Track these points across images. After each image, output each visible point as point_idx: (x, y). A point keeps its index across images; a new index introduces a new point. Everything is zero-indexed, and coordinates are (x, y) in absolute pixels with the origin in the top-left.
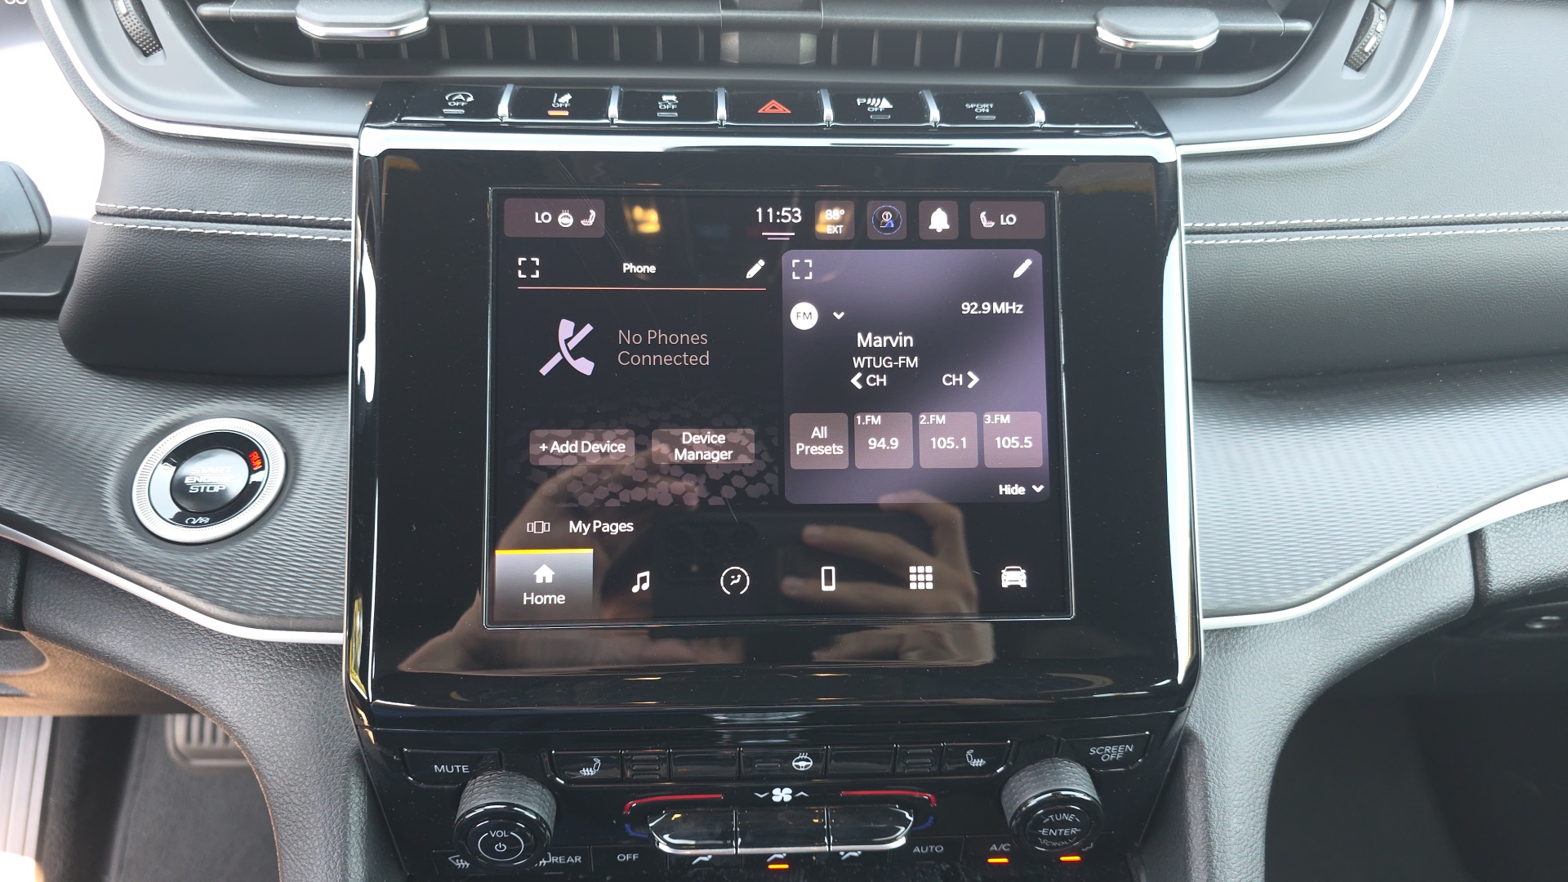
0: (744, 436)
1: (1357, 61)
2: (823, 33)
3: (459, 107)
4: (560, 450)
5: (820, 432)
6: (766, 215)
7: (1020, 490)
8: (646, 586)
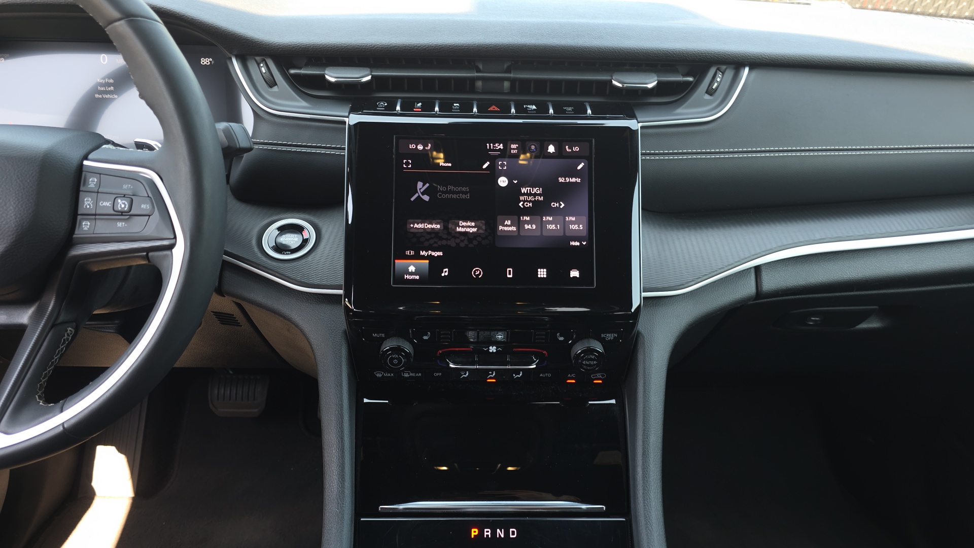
0: (482, 223)
1: (710, 92)
2: (513, 81)
3: (382, 107)
4: (417, 227)
5: (509, 223)
6: (490, 146)
7: (577, 244)
8: (446, 274)
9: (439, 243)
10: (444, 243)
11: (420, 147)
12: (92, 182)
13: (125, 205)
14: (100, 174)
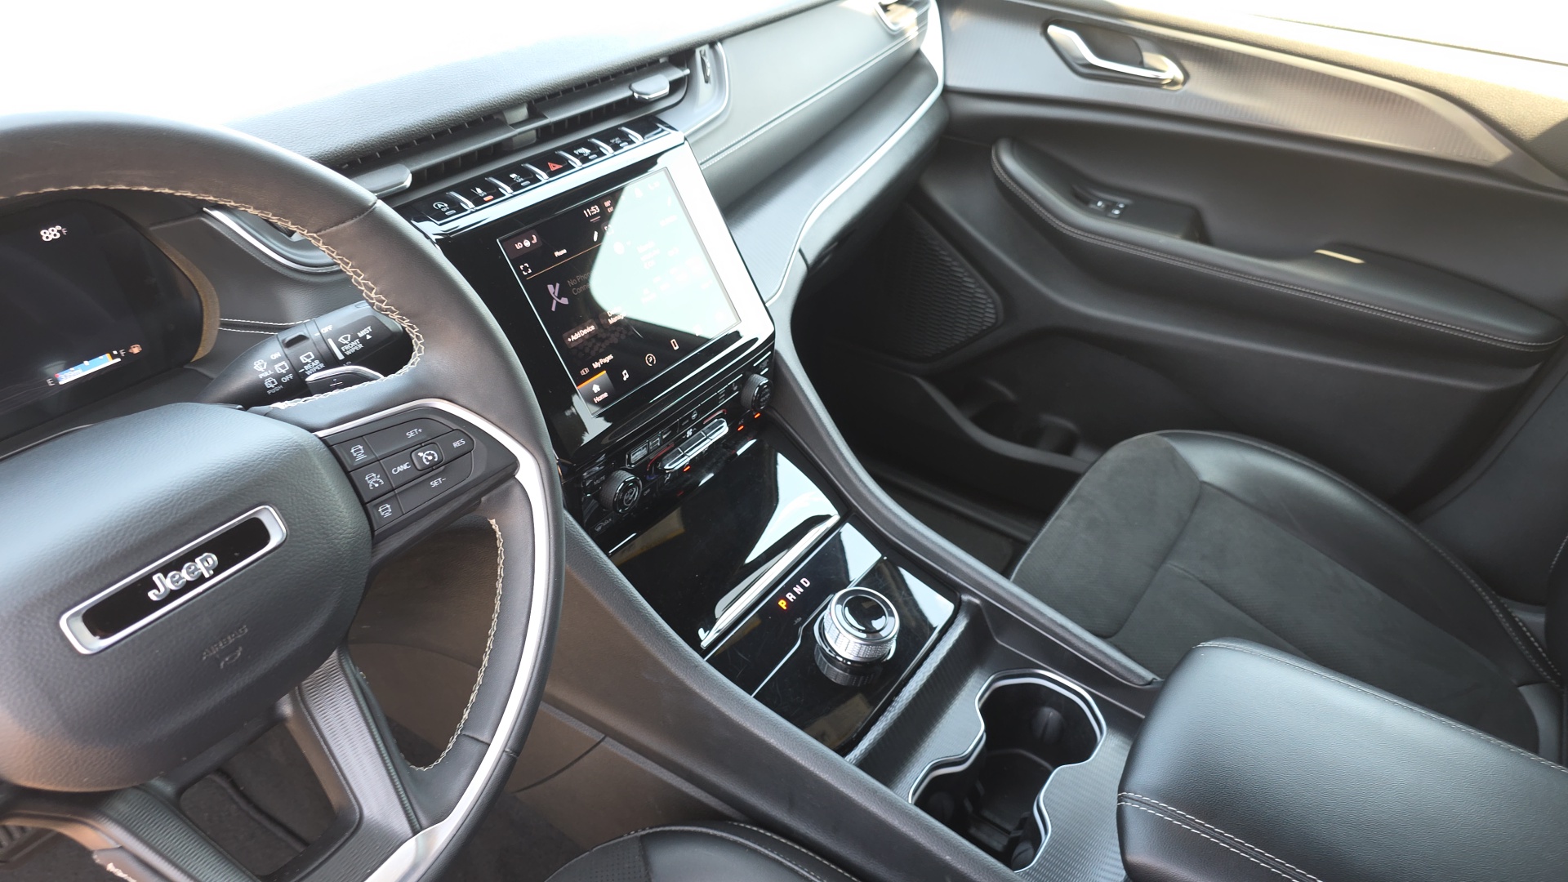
1: (708, 79)
3: (449, 210)
4: (575, 338)
6: (588, 213)
8: (627, 376)
9: (604, 346)
10: (607, 343)
11: (527, 243)
12: (359, 454)
13: (433, 455)
14: (362, 436)
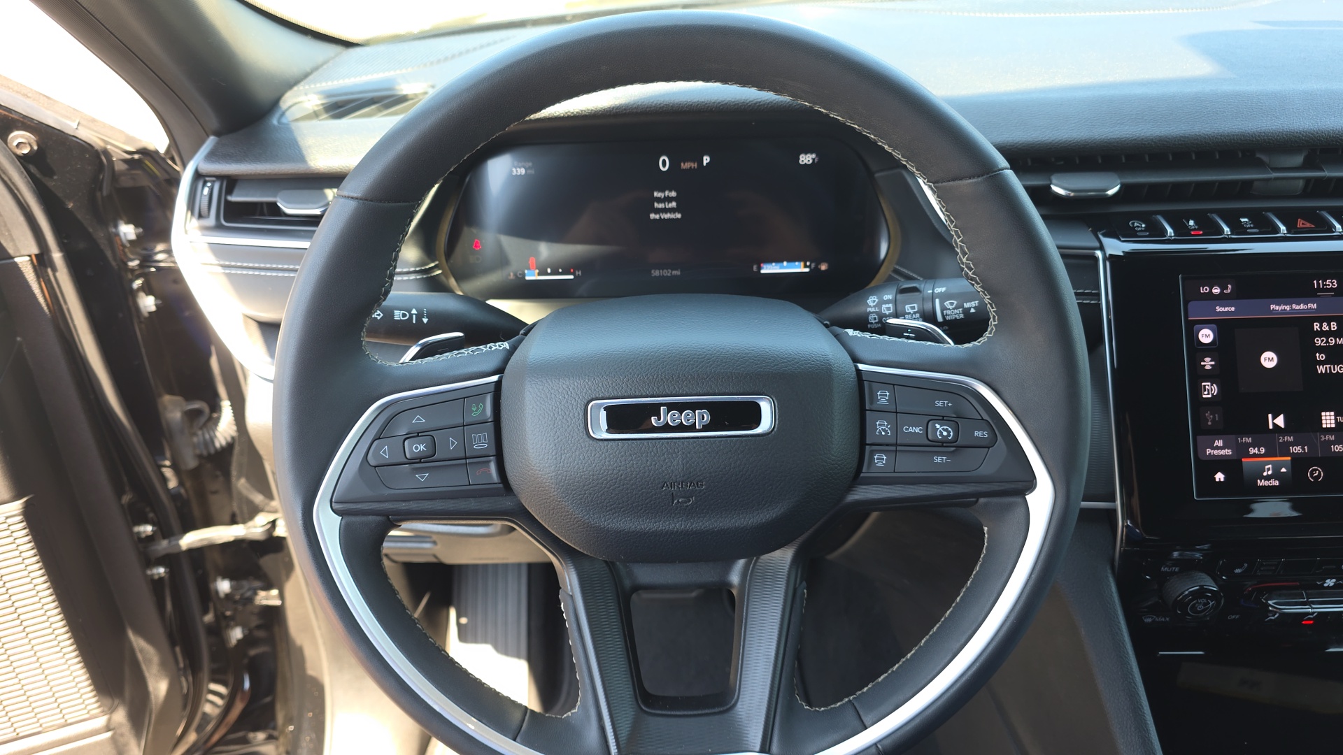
3: (1143, 230)
6: (1318, 284)
11: (1216, 290)
12: (883, 397)
13: (949, 432)
14: (894, 385)
